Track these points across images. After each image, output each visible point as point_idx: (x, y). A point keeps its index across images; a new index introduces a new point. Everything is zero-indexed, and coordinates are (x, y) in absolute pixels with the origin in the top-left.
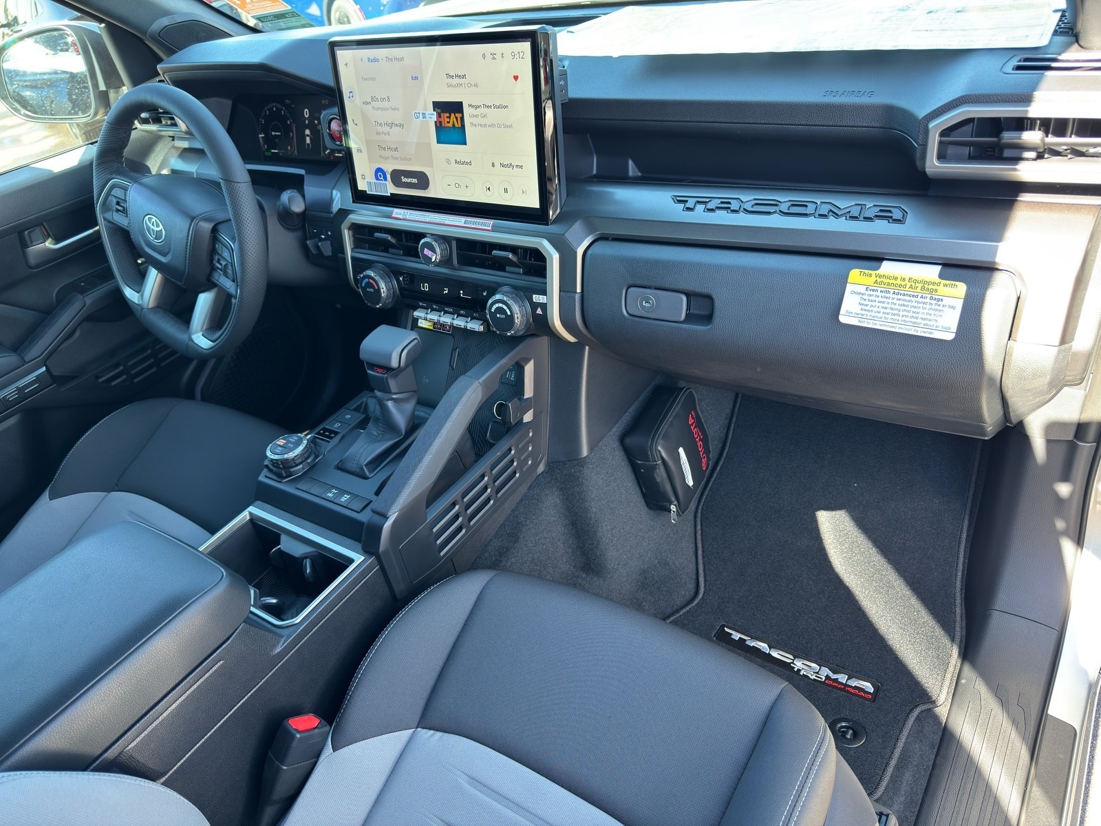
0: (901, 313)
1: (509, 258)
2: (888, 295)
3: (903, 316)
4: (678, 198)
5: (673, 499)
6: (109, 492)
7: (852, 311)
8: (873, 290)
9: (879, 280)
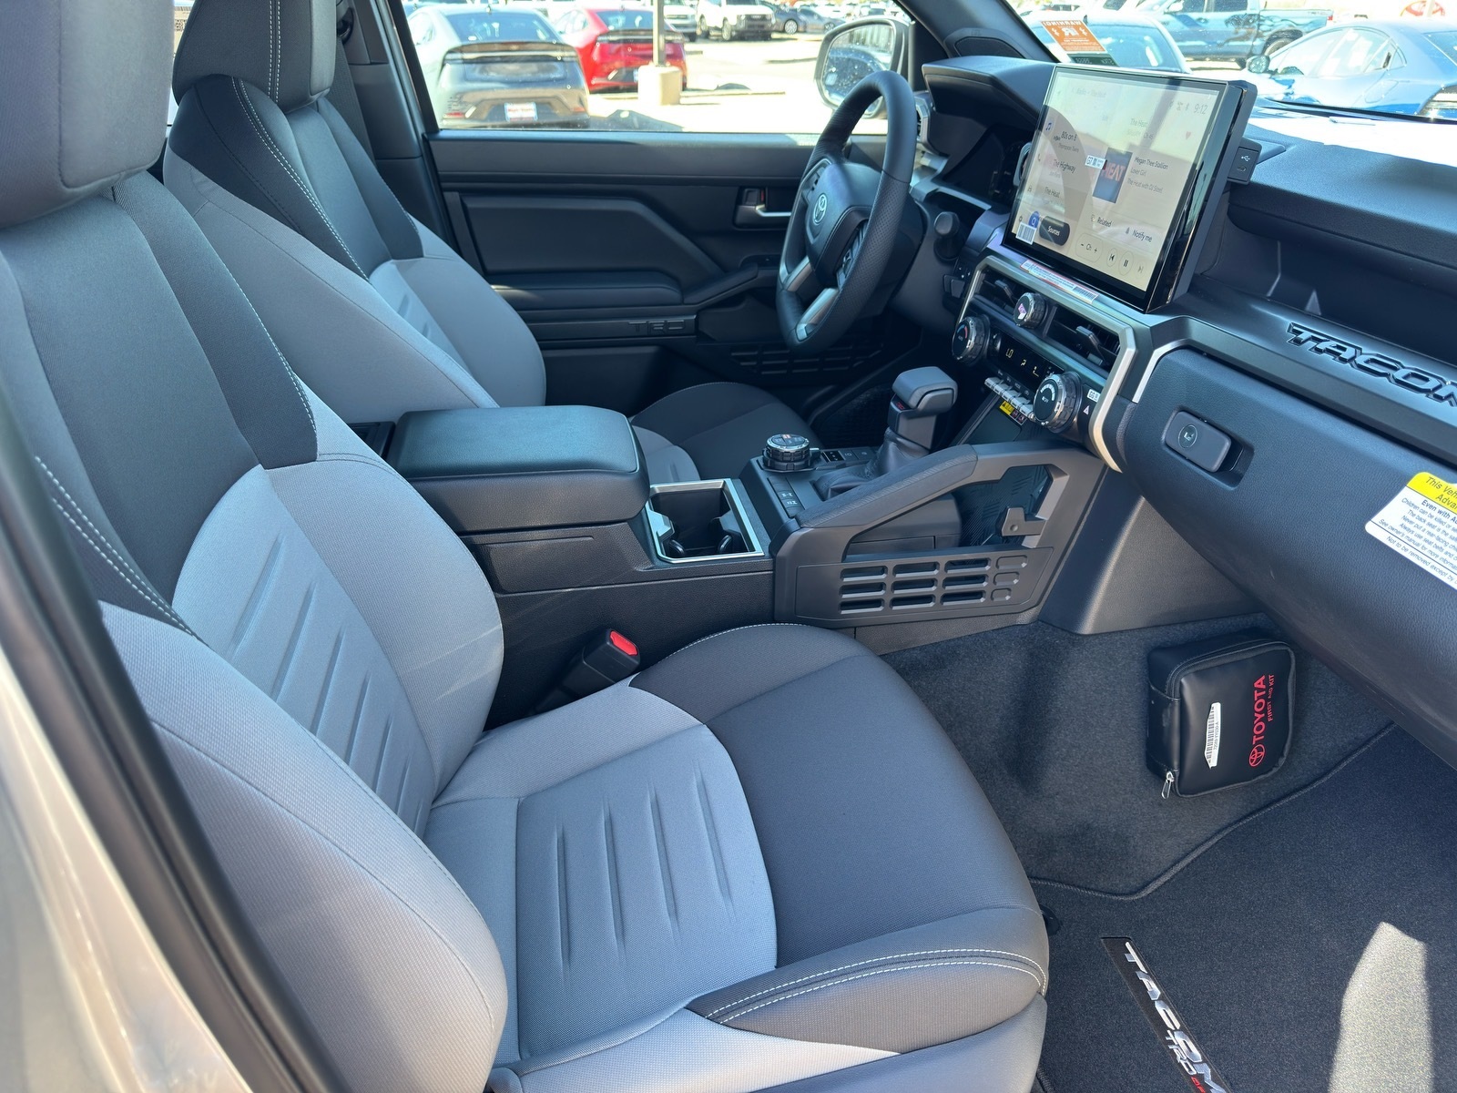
0: (1447, 549)
1: (1089, 339)
2: (1444, 519)
3: (1446, 553)
4: (1295, 328)
5: (1176, 763)
6: (675, 444)
7: (1388, 525)
8: (1431, 507)
9: (1446, 496)
